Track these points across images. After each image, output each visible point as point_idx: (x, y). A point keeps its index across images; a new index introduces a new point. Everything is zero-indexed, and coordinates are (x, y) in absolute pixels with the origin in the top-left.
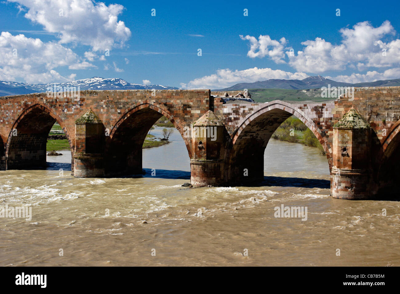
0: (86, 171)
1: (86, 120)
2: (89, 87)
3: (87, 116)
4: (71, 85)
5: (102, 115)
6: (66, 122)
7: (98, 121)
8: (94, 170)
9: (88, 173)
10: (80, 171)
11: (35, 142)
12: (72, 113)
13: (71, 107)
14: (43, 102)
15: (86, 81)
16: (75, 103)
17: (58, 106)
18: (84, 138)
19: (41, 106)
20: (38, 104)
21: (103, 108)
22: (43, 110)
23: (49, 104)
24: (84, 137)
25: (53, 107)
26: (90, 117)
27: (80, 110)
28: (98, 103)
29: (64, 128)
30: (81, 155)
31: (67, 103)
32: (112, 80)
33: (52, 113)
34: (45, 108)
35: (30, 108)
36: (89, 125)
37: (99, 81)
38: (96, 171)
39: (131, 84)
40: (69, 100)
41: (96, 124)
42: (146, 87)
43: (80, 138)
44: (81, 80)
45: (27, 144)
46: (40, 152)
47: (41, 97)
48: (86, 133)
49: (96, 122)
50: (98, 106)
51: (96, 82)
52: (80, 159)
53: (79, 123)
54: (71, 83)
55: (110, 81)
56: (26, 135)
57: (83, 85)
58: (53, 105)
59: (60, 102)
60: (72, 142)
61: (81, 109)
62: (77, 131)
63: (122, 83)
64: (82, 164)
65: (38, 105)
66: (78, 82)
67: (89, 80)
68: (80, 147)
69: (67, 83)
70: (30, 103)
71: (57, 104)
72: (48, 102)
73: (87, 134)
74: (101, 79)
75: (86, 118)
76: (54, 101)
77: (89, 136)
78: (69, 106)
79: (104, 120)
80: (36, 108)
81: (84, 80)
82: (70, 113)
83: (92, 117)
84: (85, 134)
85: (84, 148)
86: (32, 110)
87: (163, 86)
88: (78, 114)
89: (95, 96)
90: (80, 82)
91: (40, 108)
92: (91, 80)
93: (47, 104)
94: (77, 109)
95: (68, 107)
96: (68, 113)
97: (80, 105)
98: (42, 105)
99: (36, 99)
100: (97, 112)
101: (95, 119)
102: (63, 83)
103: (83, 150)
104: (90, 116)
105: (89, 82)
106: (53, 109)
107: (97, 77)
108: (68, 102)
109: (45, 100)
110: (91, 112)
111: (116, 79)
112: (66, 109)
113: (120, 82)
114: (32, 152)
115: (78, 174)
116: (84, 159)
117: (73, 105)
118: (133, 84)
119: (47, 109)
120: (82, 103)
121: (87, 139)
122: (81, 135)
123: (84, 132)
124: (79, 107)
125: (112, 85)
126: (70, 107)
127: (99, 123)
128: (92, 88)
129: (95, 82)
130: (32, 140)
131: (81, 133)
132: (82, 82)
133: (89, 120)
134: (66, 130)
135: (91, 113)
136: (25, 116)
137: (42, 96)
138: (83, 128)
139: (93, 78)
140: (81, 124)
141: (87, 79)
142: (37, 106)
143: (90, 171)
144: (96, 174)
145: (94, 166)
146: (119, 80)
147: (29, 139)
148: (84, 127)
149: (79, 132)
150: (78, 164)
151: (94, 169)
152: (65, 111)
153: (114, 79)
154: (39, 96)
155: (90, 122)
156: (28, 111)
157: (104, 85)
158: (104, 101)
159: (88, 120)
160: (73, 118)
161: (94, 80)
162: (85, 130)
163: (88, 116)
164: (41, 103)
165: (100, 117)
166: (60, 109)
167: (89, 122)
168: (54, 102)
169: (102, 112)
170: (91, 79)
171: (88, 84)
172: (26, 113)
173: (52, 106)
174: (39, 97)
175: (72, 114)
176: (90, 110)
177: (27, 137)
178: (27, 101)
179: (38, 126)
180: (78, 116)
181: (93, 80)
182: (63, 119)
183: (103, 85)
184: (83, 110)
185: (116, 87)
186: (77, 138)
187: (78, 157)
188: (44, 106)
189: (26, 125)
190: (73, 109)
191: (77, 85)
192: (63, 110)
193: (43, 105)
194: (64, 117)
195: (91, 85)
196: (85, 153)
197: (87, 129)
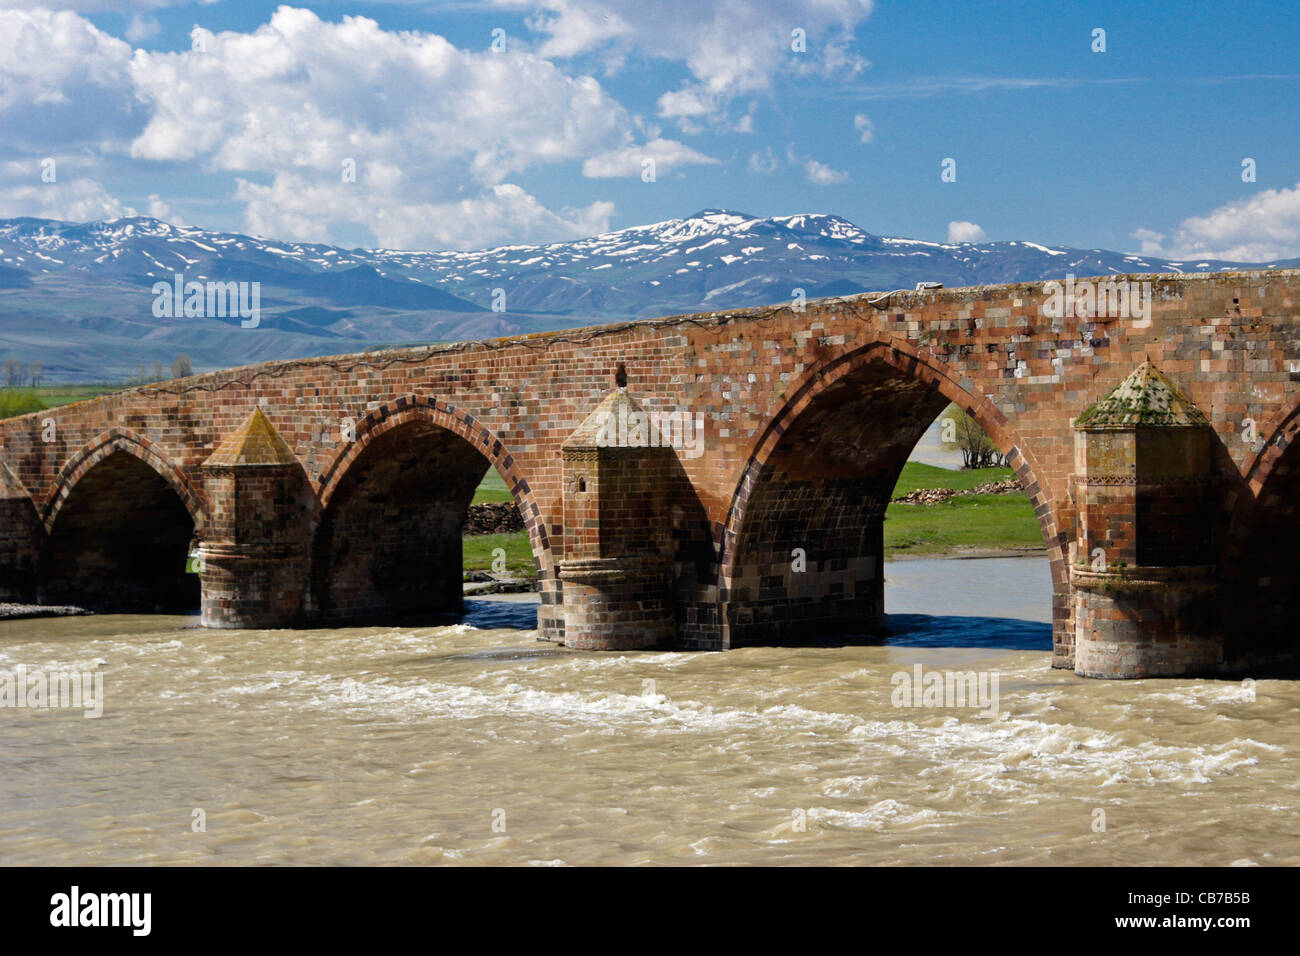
0: (1138, 647)
1: (1133, 412)
2: (683, 259)
3: (1136, 395)
4: (595, 252)
5: (1206, 385)
6: (1025, 424)
7: (1188, 415)
8: (1179, 642)
9: (1150, 658)
10: (1113, 647)
11: (840, 518)
12: (1055, 379)
13: (1050, 355)
14: (903, 335)
15: (666, 233)
16: (1067, 337)
17: (979, 347)
18: (1129, 498)
19: (897, 353)
20: (877, 344)
21: (1213, 356)
22: (905, 369)
23: (935, 342)
24: (1130, 490)
25: (954, 358)
26: (1152, 398)
27: (1092, 367)
28: (1187, 332)
29: (1013, 452)
30: (1115, 572)
31: (1028, 335)
32: (790, 226)
33: (951, 385)
34: (914, 360)
35: (837, 363)
36: (1151, 434)
37: (726, 232)
38: (1185, 648)
39: (886, 241)
40: (1039, 323)
41: (1181, 430)
42: (959, 256)
43: (1110, 494)
44: (640, 229)
45: (807, 530)
46: (859, 566)
47: (897, 311)
48: (1138, 471)
49: (1182, 420)
50: (1185, 345)
51: (716, 237)
52: (1109, 590)
53: (1101, 427)
54: (592, 245)
55: (781, 227)
56: (808, 484)
57: (649, 251)
58: (954, 348)
59: (992, 332)
60: (1054, 518)
61: (1097, 360)
62: (1092, 462)
63: (839, 236)
64: (1118, 615)
65: (881, 348)
66: (624, 238)
67: (678, 227)
68: (1108, 537)
69: (576, 246)
70: (839, 340)
71: (978, 341)
72: (932, 334)
73: (1141, 477)
74: (737, 220)
75: (1134, 404)
76: (962, 326)
77: (1150, 487)
78: (1040, 351)
79: (1216, 412)
80: (868, 361)
81: (655, 226)
82: (1045, 380)
83: (1160, 400)
84: (1134, 475)
85: (1129, 542)
86: (850, 371)
87: (1042, 249)
88: (1083, 386)
89: (1171, 301)
90: (636, 238)
91: (890, 359)
92: (687, 228)
93: (925, 342)
94: (1077, 363)
95: (1027, 353)
96: (1032, 380)
97: (1096, 344)
98: (901, 349)
99: (869, 320)
100: (1180, 375)
101: (1177, 407)
102: (554, 247)
103: (1122, 553)
104: (1151, 392)
105: (680, 238)
106: (958, 367)
107: (718, 212)
108: (1030, 332)
109: (914, 326)
110: (1154, 373)
111: (813, 216)
112: (1022, 365)
113: (830, 232)
114: (828, 563)
115: (1102, 662)
116: (1127, 592)
117: (1059, 344)
118: (894, 241)
119: (925, 363)
120: (1106, 336)
121: (1142, 501)
122: (1110, 480)
123: (1127, 468)
124: (1086, 351)
125: (791, 246)
126: (1042, 354)
127: (1194, 423)
128: (695, 264)
129: (710, 237)
130: (830, 511)
131: (1111, 473)
132: (647, 238)
133: (1150, 414)
134: (1024, 461)
135: (1155, 379)
136: (816, 398)
137: (901, 305)
138: (1124, 450)
139: (700, 215)
140: (1114, 432)
141: (669, 223)
142: (876, 352)
143: (1159, 648)
144: (1188, 660)
145: (1177, 625)
146: (824, 223)
147: (818, 504)
148: (1128, 442)
149: (1101, 471)
150: (1098, 616)
151: (1178, 636)
152: (1018, 374)
153: (803, 219)
154: (886, 305)
155: (1157, 421)
156: (829, 379)
157: (754, 250)
158: (1216, 322)
159: (1146, 413)
160: (1059, 405)
161: (705, 226)
162: (1131, 457)
163: (1140, 395)
164: (897, 338)
165: (1198, 395)
166: (993, 366)
167: (1151, 420)
168: (961, 333)
169: (1206, 375)
170: (690, 222)
171: (674, 245)
172: (818, 387)
173: (949, 351)
174: (886, 309)
175: (1053, 385)
176: (1145, 364)
177: (810, 495)
178: (827, 331)
179: (858, 447)
180: (1082, 394)
181: (700, 228)
182: (1008, 409)
183: (746, 251)
184: (1107, 366)
185: (814, 257)
186: (1092, 496)
187: (1102, 582)
188: (912, 353)
189: (812, 440)
190: (1056, 361)
191: (622, 252)
192: (1007, 370)
193: (905, 348)
194: (1012, 402)
195: (688, 251)
196: (1132, 566)
197: (1140, 453)
